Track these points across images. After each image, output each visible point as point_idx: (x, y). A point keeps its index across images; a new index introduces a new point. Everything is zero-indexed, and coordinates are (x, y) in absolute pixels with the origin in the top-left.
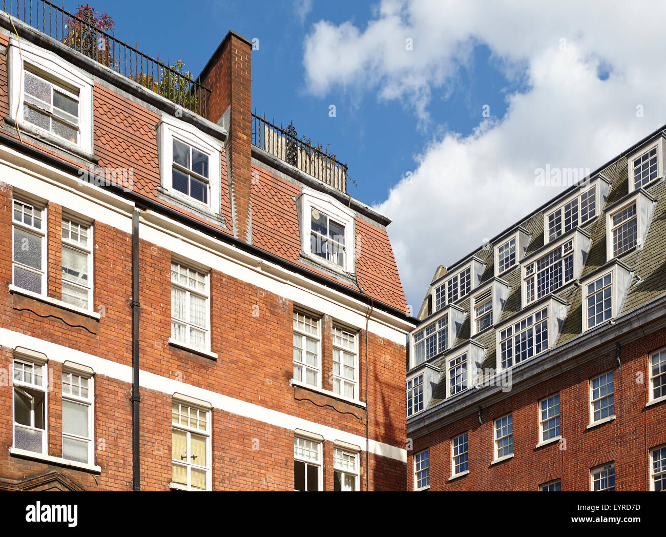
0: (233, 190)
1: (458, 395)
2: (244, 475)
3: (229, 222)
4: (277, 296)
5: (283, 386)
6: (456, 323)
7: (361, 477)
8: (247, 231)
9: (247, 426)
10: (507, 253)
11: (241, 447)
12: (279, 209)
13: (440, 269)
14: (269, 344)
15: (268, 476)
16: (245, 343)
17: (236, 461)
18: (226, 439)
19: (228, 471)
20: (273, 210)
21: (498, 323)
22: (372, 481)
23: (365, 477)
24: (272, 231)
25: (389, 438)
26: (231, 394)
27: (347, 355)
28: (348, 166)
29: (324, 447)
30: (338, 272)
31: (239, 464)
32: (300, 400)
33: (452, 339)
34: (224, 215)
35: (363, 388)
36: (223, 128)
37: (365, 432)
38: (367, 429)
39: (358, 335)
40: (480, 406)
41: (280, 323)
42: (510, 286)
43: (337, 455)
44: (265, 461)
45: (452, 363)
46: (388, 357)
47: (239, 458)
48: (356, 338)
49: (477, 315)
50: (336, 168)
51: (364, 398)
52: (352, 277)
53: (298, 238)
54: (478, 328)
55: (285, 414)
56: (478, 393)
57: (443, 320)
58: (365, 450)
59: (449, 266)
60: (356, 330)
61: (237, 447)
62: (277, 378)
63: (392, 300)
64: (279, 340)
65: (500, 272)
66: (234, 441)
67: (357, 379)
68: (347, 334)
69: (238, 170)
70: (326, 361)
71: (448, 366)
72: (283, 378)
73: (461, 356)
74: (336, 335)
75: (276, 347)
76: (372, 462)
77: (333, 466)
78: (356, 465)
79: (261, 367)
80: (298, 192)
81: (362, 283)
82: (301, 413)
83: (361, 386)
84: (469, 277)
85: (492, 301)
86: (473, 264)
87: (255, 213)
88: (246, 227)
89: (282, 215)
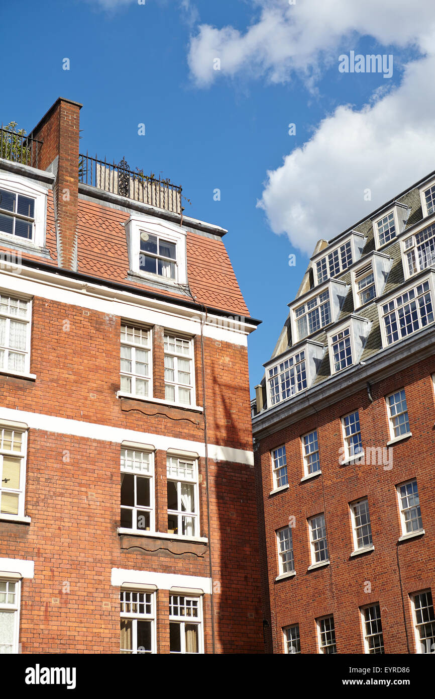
0: (58, 225)
1: (343, 371)
2: (61, 495)
3: (53, 253)
4: (103, 314)
5: (109, 399)
6: (339, 297)
7: (200, 485)
8: (72, 258)
9: (67, 444)
10: (386, 226)
11: (59, 466)
12: (107, 235)
13: (321, 244)
14: (94, 359)
15: (89, 493)
16: (67, 361)
17: (53, 481)
18: (42, 458)
19: (44, 492)
20: (100, 237)
21: (382, 295)
22: (213, 489)
23: (204, 486)
24: (99, 255)
25: (232, 440)
26: (49, 412)
27: (182, 361)
28: (182, 187)
29: (156, 456)
30: (169, 284)
31: (57, 484)
32: (127, 411)
33: (335, 312)
34: (49, 247)
35: (200, 392)
36: (52, 173)
37: (203, 438)
38: (205, 433)
39: (193, 341)
40: (368, 383)
41: (106, 338)
42: (392, 259)
43: (171, 464)
44: (87, 478)
45: (335, 339)
46: (227, 359)
47: (56, 478)
48: (191, 344)
49: (359, 288)
50: (170, 191)
51: (201, 402)
52: (184, 288)
53: (127, 259)
54: (362, 301)
55: (110, 427)
56: (364, 369)
57: (324, 294)
58: (204, 456)
59: (330, 240)
60: (191, 336)
61: (55, 465)
62: (102, 392)
63: (230, 304)
64: (104, 355)
65: (381, 244)
66: (51, 461)
67: (193, 384)
68: (181, 341)
69: (64, 208)
70: (156, 370)
71: (330, 341)
72: (109, 391)
73: (343, 331)
74: (169, 343)
75: (101, 361)
76: (213, 468)
77: (166, 476)
78: (194, 472)
79: (85, 383)
80: (127, 218)
81: (196, 292)
82: (128, 424)
83: (197, 390)
84: (349, 251)
85: (373, 274)
86: (353, 239)
87: (80, 242)
88: (71, 255)
89: (110, 240)
